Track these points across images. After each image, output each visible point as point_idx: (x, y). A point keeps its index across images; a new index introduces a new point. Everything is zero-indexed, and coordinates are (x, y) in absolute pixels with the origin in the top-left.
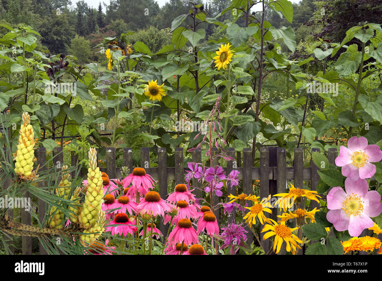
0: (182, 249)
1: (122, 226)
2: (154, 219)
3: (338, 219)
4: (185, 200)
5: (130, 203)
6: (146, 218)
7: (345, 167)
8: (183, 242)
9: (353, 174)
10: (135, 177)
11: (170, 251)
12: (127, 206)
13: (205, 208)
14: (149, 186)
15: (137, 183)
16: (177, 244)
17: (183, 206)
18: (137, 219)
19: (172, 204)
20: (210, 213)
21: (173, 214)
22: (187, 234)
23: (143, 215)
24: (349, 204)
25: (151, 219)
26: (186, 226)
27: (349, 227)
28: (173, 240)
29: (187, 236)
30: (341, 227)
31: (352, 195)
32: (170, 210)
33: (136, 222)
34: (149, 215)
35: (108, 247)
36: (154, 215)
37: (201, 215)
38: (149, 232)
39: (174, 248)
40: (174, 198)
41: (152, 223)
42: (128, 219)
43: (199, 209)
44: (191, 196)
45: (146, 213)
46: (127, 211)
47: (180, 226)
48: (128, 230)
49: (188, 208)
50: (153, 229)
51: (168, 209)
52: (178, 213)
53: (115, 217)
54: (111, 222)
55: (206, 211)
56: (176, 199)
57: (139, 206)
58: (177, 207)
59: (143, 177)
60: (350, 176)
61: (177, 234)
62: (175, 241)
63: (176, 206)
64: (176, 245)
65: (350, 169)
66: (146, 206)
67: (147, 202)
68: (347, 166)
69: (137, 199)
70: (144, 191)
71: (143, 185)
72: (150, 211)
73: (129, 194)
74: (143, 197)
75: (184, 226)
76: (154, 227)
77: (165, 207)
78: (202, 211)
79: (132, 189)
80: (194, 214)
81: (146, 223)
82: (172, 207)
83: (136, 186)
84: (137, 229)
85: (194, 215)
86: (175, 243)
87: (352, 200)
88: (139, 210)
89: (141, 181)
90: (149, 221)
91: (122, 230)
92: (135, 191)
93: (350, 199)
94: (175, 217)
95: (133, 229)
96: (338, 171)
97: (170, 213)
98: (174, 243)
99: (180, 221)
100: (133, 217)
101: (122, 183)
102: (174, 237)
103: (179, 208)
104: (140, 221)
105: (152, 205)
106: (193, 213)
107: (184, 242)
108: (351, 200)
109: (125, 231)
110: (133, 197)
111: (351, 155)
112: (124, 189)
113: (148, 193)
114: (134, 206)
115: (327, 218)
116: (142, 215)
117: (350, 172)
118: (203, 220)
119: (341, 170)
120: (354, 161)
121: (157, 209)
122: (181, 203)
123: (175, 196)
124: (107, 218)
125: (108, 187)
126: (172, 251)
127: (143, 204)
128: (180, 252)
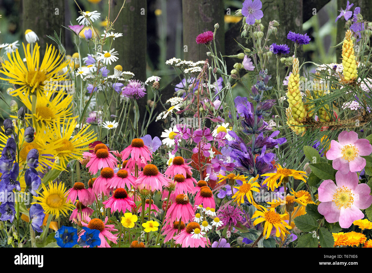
0: (179, 227)
1: (121, 202)
2: (152, 195)
3: (329, 211)
4: (182, 174)
5: (128, 178)
6: (144, 193)
7: (336, 161)
8: (180, 220)
9: (343, 167)
10: (134, 149)
11: (168, 229)
12: (126, 181)
13: (202, 183)
14: (147, 159)
15: (136, 156)
16: (174, 221)
17: (180, 180)
18: (136, 195)
19: (170, 178)
20: (207, 188)
21: (170, 189)
22: (184, 211)
23: (142, 190)
24: (340, 196)
25: (150, 195)
26: (183, 202)
27: (339, 219)
28: (170, 217)
29: (184, 214)
30: (332, 219)
31: (343, 188)
32: (168, 185)
33: (135, 198)
34: (147, 190)
35: (107, 226)
36: (152, 191)
37: (198, 190)
38: (147, 209)
39: (171, 227)
40: (172, 172)
41: (150, 199)
42: (126, 195)
43: (196, 184)
44: (189, 170)
45: (144, 188)
46: (126, 185)
47: (177, 202)
48: (127, 206)
49: (185, 182)
50: (151, 205)
51: (166, 184)
52: (175, 188)
53: (114, 192)
54: (110, 198)
55: (202, 186)
56: (173, 172)
57: (138, 181)
58: (175, 181)
59: (142, 148)
60: (341, 169)
61: (175, 211)
62: (173, 218)
63: (173, 180)
64: (174, 223)
65: (340, 162)
66: (144, 181)
67: (145, 177)
68: (338, 160)
69: (136, 172)
70: (142, 165)
71: (142, 158)
72: (148, 186)
73: (128, 167)
74: (142, 170)
75: (181, 202)
76: (152, 203)
77: (163, 182)
78: (198, 186)
79: (131, 162)
80: (191, 189)
81: (144, 198)
82: (170, 181)
83: (134, 159)
84: (135, 206)
85: (191, 191)
86: (173, 221)
87: (343, 193)
88: (138, 184)
89: (139, 153)
90: (147, 196)
91: (121, 206)
92: (134, 164)
93: (341, 191)
94: (173, 192)
95: (132, 206)
96: (329, 164)
97: (168, 188)
98: (171, 220)
99: (178, 197)
100: (132, 193)
101: (121, 155)
102: (171, 215)
103: (176, 182)
104: (138, 196)
105: (150, 179)
106: (190, 187)
107: (182, 220)
108: (341, 193)
109: (124, 208)
110: (131, 171)
111: (342, 149)
112: (123, 161)
113: (147, 166)
114: (132, 180)
115: (318, 210)
116: (140, 190)
117: (341, 165)
118: (200, 196)
119: (331, 164)
120: (344, 155)
121: (155, 183)
122: (179, 177)
123: (173, 170)
124: (106, 193)
125: (107, 159)
126: (169, 229)
127: (141, 179)
128: (177, 230)
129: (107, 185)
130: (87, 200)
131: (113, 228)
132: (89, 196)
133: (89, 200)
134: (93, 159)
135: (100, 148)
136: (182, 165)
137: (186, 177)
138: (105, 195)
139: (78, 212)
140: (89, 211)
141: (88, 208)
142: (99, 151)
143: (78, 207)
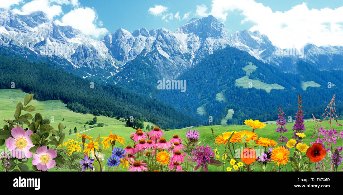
5: (152, 143)
8: (177, 161)
10: (155, 131)
12: (151, 145)
15: (156, 134)
17: (176, 145)
19: (172, 143)
26: (178, 154)
35: (142, 164)
36: (164, 148)
45: (160, 148)
49: (179, 145)
51: (170, 146)
52: (175, 148)
57: (157, 145)
58: (174, 145)
59: (159, 131)
61: (174, 158)
66: (160, 145)
67: (160, 143)
69: (156, 141)
70: (159, 138)
71: (159, 135)
73: (152, 139)
74: (159, 140)
79: (153, 137)
82: (172, 145)
86: (173, 162)
92: (155, 138)
94: (173, 149)
97: (171, 148)
99: (176, 151)
100: (154, 150)
101: (149, 134)
103: (175, 145)
105: (163, 144)
110: (154, 140)
112: (150, 137)
113: (161, 138)
114: (154, 144)
116: (158, 148)
121: (165, 146)
122: (176, 143)
123: (173, 140)
124: (142, 150)
125: (142, 136)
126: (172, 165)
127: (158, 144)
128: (175, 166)
129: (142, 147)
130: (133, 153)
131: (145, 165)
132: (134, 151)
133: (134, 153)
134: (135, 136)
135: (139, 131)
136: (178, 138)
137: (179, 143)
138: (141, 151)
139: (129, 158)
140: (134, 157)
141: (133, 156)
142: (138, 132)
143: (129, 156)
